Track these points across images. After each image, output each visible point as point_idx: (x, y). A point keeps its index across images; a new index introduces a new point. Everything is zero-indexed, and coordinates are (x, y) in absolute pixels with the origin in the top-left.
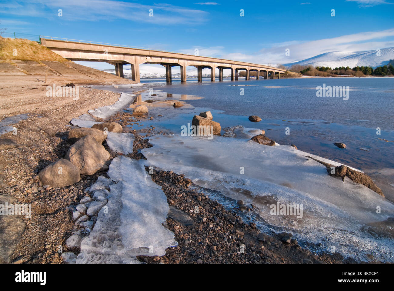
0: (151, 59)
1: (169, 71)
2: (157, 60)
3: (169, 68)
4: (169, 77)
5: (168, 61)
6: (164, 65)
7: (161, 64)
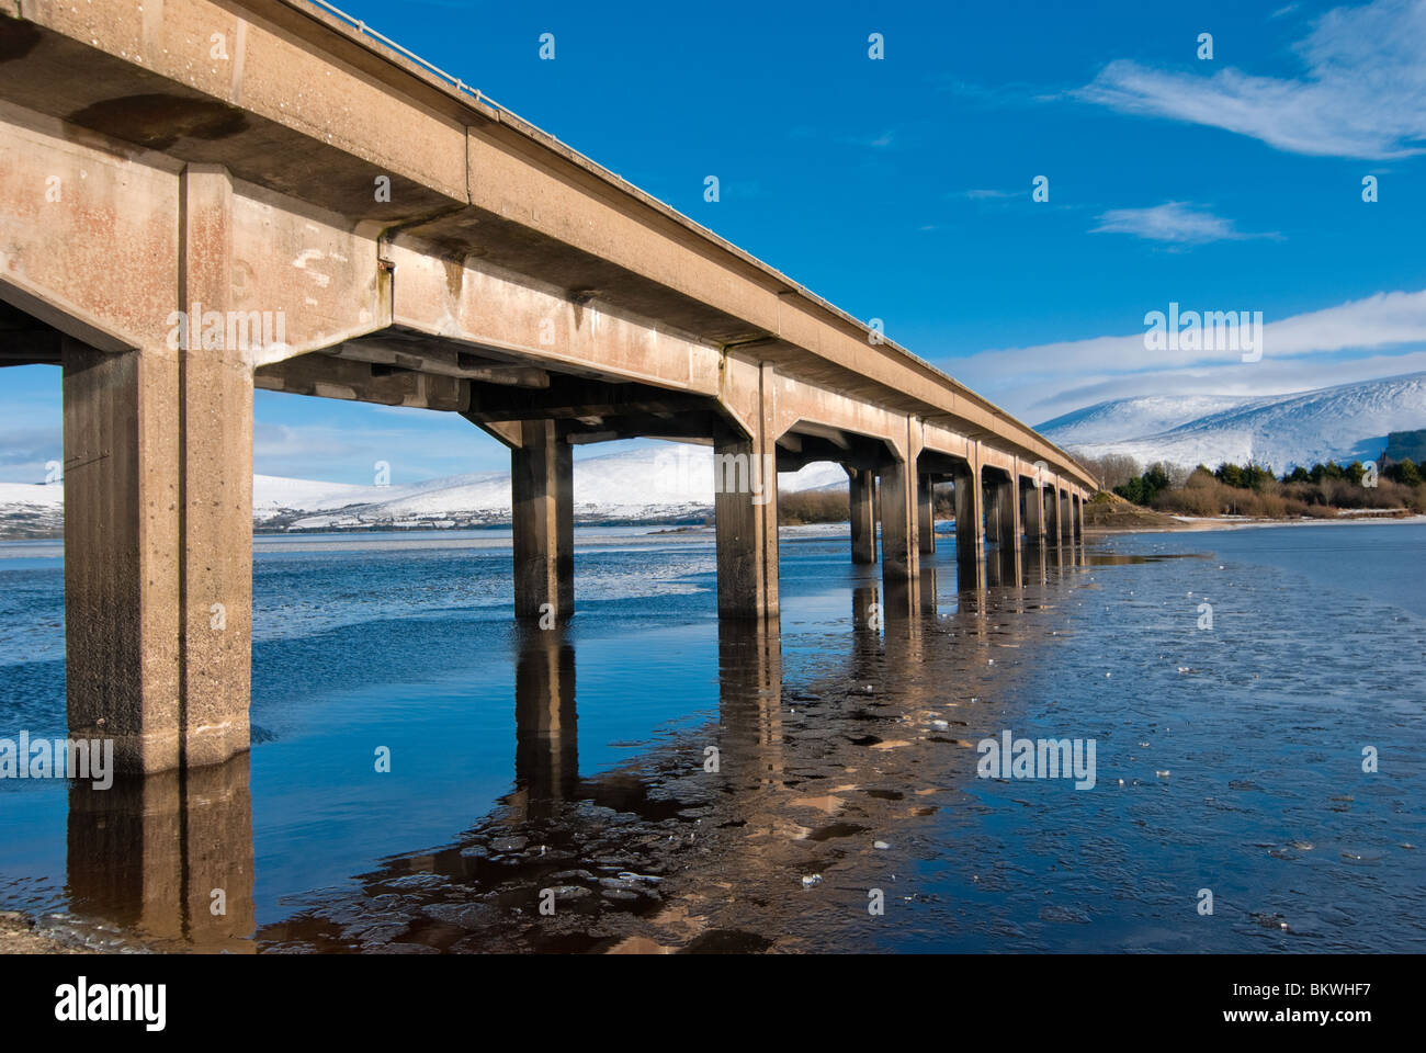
0: (455, 284)
1: (551, 485)
2: (530, 321)
3: (551, 452)
4: (552, 554)
5: (639, 350)
6: (502, 426)
7: (469, 414)
